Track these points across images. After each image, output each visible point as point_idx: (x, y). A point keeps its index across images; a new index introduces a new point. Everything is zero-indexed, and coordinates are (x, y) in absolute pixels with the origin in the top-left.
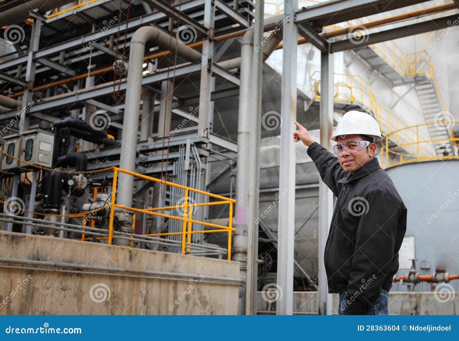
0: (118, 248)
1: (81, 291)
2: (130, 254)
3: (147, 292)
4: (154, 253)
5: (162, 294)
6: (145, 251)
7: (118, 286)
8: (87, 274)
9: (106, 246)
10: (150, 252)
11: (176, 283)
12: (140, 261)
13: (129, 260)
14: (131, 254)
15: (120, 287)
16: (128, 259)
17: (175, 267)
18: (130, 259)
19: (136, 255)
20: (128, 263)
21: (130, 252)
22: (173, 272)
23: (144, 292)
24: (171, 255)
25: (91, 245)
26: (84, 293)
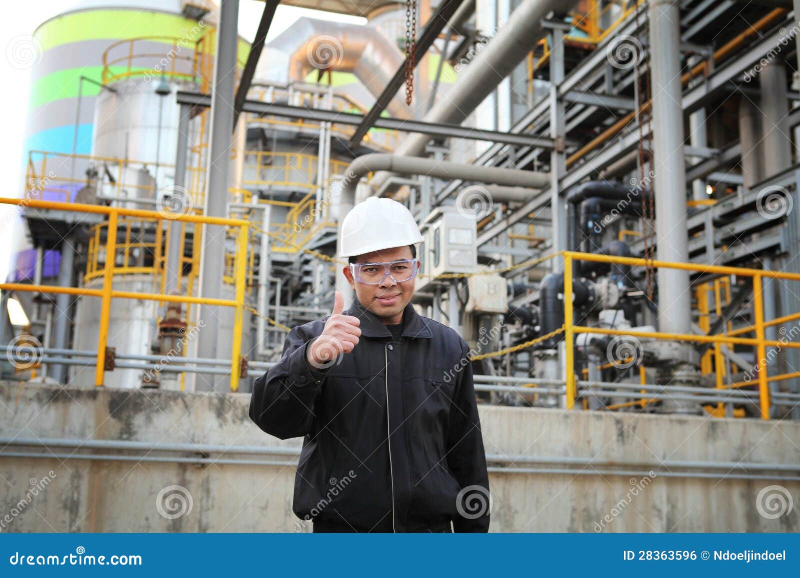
0: (588, 416)
1: (509, 508)
2: (619, 426)
3: (673, 507)
4: (681, 422)
5: (714, 511)
6: (657, 419)
7: (595, 495)
8: (518, 474)
9: (558, 415)
10: (671, 421)
11: (749, 483)
12: (646, 441)
13: (618, 441)
14: (622, 427)
15: (601, 497)
16: (614, 438)
17: (741, 449)
18: (621, 438)
19: (634, 428)
20: (615, 446)
21: (618, 422)
22: (737, 460)
23: (665, 509)
24: (726, 423)
25: (521, 413)
26: (516, 512)
